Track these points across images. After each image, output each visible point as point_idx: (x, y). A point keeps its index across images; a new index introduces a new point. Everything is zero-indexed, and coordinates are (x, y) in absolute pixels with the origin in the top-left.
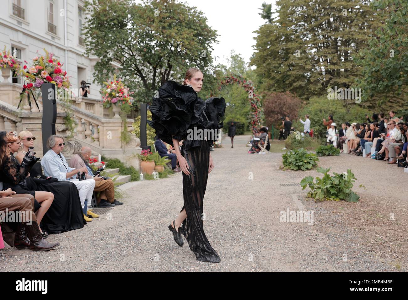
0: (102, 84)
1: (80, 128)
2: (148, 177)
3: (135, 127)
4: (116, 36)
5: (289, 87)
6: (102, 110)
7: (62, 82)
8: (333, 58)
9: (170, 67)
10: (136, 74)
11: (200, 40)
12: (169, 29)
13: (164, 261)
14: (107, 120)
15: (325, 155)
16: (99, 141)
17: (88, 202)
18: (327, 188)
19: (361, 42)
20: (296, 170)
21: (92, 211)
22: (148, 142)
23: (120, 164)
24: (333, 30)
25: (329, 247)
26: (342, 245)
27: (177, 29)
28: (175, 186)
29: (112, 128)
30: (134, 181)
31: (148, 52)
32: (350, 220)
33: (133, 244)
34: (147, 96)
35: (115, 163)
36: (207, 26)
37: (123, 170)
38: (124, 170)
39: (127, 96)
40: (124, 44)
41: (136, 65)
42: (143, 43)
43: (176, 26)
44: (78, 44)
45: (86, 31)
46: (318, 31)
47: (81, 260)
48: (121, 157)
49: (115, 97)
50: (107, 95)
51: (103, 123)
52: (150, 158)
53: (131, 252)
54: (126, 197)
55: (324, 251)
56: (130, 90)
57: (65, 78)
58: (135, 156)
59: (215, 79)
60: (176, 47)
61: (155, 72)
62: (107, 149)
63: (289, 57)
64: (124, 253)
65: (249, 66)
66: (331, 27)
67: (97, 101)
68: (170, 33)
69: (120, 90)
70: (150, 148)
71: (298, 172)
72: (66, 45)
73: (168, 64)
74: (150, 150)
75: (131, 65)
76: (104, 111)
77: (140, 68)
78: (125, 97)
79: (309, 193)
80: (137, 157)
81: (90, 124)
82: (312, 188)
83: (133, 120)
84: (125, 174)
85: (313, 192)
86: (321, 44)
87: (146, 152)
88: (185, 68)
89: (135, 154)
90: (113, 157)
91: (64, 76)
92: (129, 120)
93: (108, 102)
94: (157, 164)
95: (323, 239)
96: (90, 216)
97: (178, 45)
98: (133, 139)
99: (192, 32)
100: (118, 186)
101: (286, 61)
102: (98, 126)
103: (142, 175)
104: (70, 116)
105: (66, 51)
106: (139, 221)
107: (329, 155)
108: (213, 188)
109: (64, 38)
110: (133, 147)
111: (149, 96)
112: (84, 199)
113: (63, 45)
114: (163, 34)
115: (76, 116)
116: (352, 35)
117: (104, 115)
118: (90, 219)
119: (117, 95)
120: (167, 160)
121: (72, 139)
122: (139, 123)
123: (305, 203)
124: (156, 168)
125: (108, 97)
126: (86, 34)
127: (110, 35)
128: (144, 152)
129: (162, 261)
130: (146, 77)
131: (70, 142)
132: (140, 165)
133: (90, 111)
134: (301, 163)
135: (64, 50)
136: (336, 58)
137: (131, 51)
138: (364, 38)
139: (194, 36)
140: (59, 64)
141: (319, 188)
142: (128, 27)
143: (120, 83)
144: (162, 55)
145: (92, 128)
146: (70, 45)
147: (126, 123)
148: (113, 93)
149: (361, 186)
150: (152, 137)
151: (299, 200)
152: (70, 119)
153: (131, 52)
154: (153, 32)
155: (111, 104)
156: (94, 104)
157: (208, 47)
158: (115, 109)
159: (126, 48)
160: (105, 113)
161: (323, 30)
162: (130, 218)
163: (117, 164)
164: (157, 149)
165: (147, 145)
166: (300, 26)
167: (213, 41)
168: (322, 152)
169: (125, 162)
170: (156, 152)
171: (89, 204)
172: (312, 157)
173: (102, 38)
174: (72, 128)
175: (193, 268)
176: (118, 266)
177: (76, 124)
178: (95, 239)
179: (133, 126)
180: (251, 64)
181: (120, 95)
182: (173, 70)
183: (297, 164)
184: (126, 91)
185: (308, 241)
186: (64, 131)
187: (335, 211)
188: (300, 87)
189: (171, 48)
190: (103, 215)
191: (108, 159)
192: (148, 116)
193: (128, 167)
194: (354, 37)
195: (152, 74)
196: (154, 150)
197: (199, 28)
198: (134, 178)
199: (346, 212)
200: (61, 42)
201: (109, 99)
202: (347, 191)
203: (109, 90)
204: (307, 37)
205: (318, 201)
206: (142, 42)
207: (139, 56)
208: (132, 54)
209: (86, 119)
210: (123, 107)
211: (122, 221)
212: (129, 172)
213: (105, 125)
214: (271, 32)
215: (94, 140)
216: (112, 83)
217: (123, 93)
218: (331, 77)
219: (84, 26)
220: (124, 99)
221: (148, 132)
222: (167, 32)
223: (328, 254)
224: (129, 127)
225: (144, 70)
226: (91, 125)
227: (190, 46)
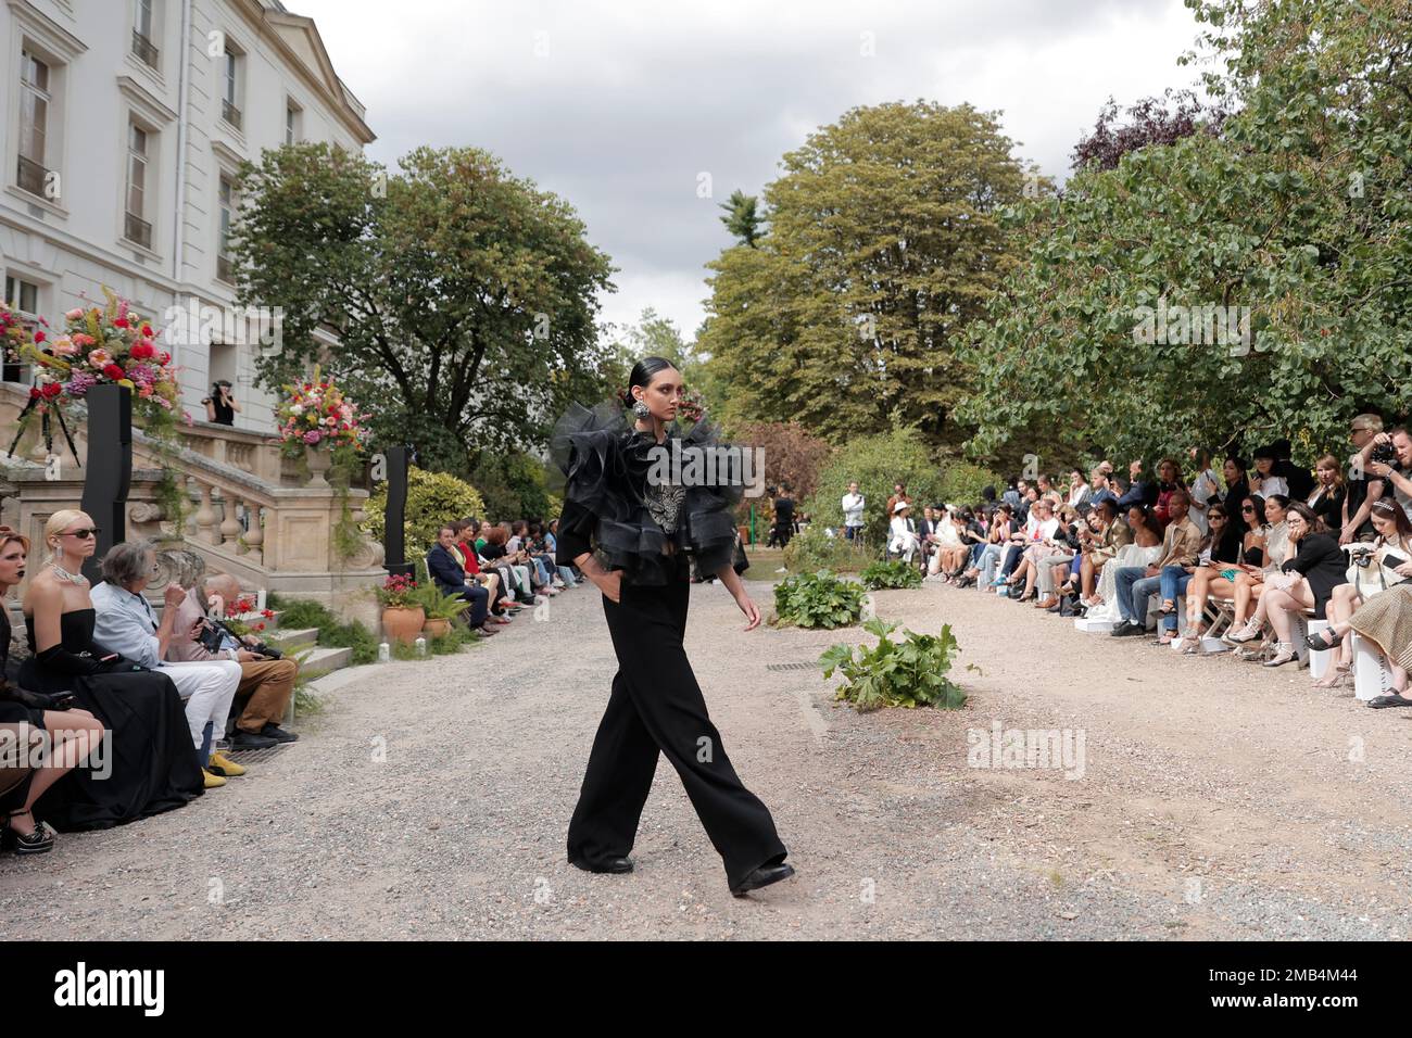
0: (280, 391)
1: (204, 513)
2: (403, 652)
3: (373, 511)
4: (328, 258)
5: (797, 410)
6: (279, 462)
7: (153, 383)
8: (907, 339)
9: (479, 349)
10: (382, 365)
11: (562, 279)
12: (480, 248)
13: (432, 896)
14: (290, 491)
15: (884, 586)
16: (261, 550)
17: (215, 729)
18: (887, 675)
19: (973, 302)
20: (812, 628)
21: (227, 757)
22: (408, 553)
23: (324, 616)
24: (907, 271)
25: (887, 834)
26: (919, 828)
27: (501, 250)
28: (479, 675)
29: (303, 514)
30: (361, 664)
31: (417, 307)
32: (942, 757)
33: (342, 850)
34: (410, 424)
35: (308, 614)
36: (582, 246)
37: (329, 634)
38: (332, 634)
39: (350, 426)
40: (350, 283)
41: (383, 341)
42: (405, 281)
43: (498, 241)
44: (215, 277)
45: (237, 242)
46: (870, 272)
47: (177, 907)
48: (323, 596)
49: (315, 427)
50: (292, 421)
51: (276, 500)
52: (411, 598)
53: (334, 874)
54: (334, 712)
55: (874, 847)
56: (360, 407)
57: (163, 372)
58: (367, 593)
59: (602, 383)
60: (499, 297)
61: (436, 364)
62: (286, 574)
63: (798, 334)
64: (314, 877)
65: (693, 354)
66: (902, 263)
67: (265, 438)
68: (482, 259)
69: (331, 409)
70: (412, 569)
71: (815, 632)
72: (178, 279)
73: (475, 339)
74: (413, 575)
75: (369, 340)
76: (283, 466)
77: (395, 349)
78: (346, 428)
79: (840, 689)
80: (373, 595)
81: (238, 501)
82: (850, 674)
83: (366, 493)
84: (337, 644)
85: (850, 684)
86: (876, 303)
87: (399, 583)
88: (519, 350)
89: (368, 587)
90: (302, 595)
91: (162, 364)
92: (353, 492)
93: (293, 441)
94: (432, 614)
95: (872, 812)
96: (219, 772)
97: (503, 292)
98: (364, 545)
99: (542, 258)
100: (312, 680)
101: (789, 342)
102: (262, 507)
103: (385, 645)
104: (176, 478)
105: (178, 295)
106: (368, 779)
107: (894, 587)
108: (586, 679)
109: (175, 259)
110: (364, 567)
111: (417, 427)
112: (206, 720)
113: (170, 277)
114: (462, 259)
115: (197, 480)
116: (953, 284)
117: (283, 476)
118: (220, 779)
119: (322, 421)
120: (463, 604)
121: (177, 545)
122: (384, 499)
123: (830, 715)
124: (428, 625)
125: (294, 427)
126: (240, 250)
127: (311, 257)
128: (394, 581)
129: (426, 895)
130: (411, 373)
131: (170, 554)
132: (381, 619)
133: (242, 465)
134: (822, 609)
135: (173, 293)
136: (913, 340)
137: (370, 300)
138: (980, 294)
139: (548, 268)
140: (148, 332)
141: (866, 674)
142: (364, 238)
143: (332, 388)
144: (455, 314)
145: (246, 514)
146: (188, 281)
147: (347, 499)
148: (311, 417)
149: (970, 668)
150: (419, 538)
151: (815, 706)
152: (173, 489)
153: (367, 305)
154: (434, 254)
155: (301, 446)
156: (255, 446)
157: (586, 300)
158: (313, 460)
159: (356, 294)
160: (287, 471)
161: (881, 269)
162: (341, 772)
163: (312, 617)
164: (434, 571)
165: (404, 561)
166: (824, 257)
167: (598, 285)
168: (878, 579)
169: (336, 609)
170: (431, 580)
171: (219, 734)
172: (851, 593)
173: (286, 263)
174: (180, 514)
175: (515, 913)
176: (291, 919)
177: (195, 502)
178: (227, 838)
179: (365, 508)
180: (698, 350)
181: (331, 421)
182: (487, 358)
183: (812, 611)
184: (348, 411)
185: (835, 820)
186: (152, 522)
187: (904, 734)
188: (826, 410)
189: (482, 298)
190: (259, 765)
191: (288, 602)
192: (410, 480)
193: (346, 623)
194: (956, 289)
195: (427, 367)
196: (424, 576)
197: (562, 249)
198: (362, 654)
199: (931, 737)
200: (165, 270)
201: (298, 432)
202: (936, 681)
203: (297, 409)
204: (843, 286)
205: (865, 710)
206: (401, 278)
207: (392, 315)
208: (370, 310)
209: (226, 487)
210: (339, 455)
211: (318, 783)
212: (348, 640)
213: (283, 505)
214: (754, 268)
215: (246, 547)
216: (309, 387)
217: (338, 417)
218: (903, 387)
219: (235, 228)
220: (342, 432)
221: (407, 525)
222: (475, 256)
223: (883, 852)
224: (353, 510)
225: (405, 355)
226: (242, 503)
227: (536, 295)
